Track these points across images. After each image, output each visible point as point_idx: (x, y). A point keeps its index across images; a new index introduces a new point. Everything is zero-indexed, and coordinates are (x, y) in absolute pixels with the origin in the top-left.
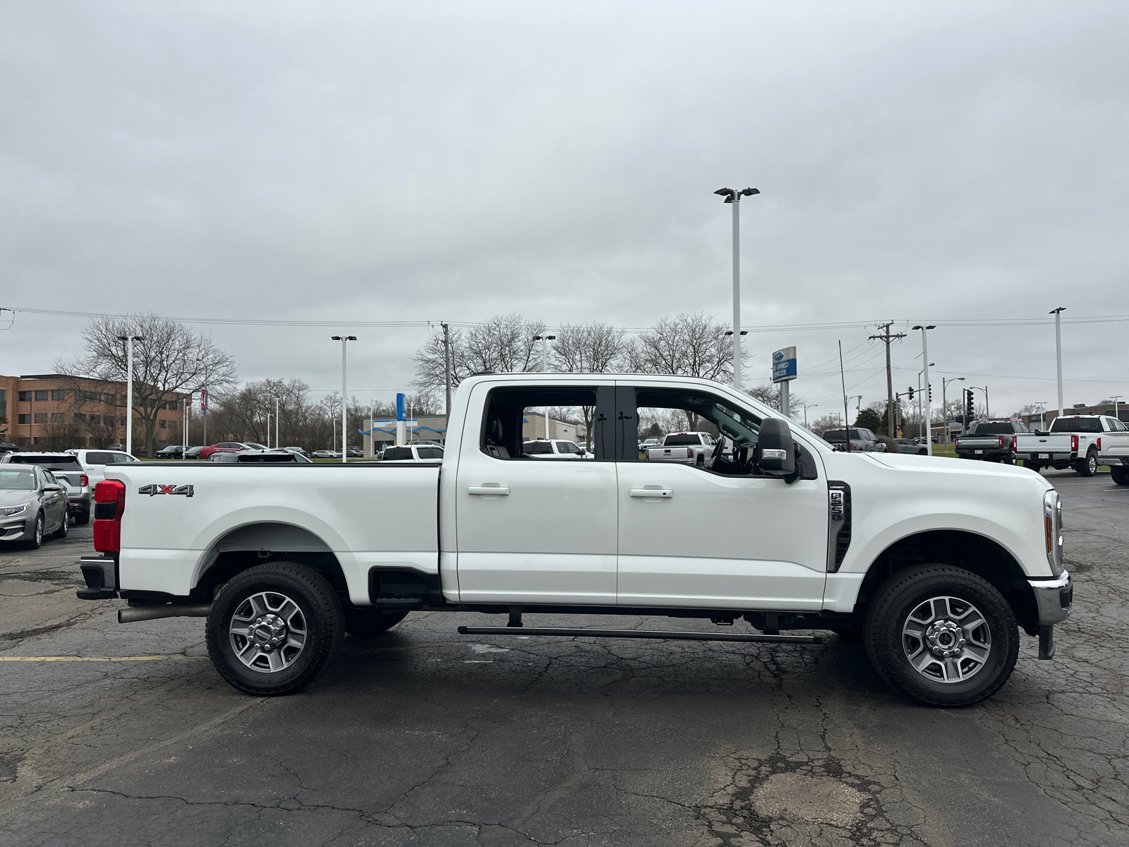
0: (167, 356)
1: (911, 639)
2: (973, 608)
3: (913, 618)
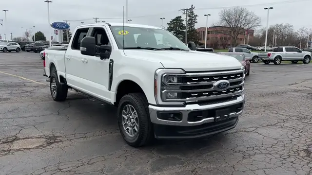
0: (241, 18)
1: (124, 118)
2: (135, 111)
3: (124, 111)
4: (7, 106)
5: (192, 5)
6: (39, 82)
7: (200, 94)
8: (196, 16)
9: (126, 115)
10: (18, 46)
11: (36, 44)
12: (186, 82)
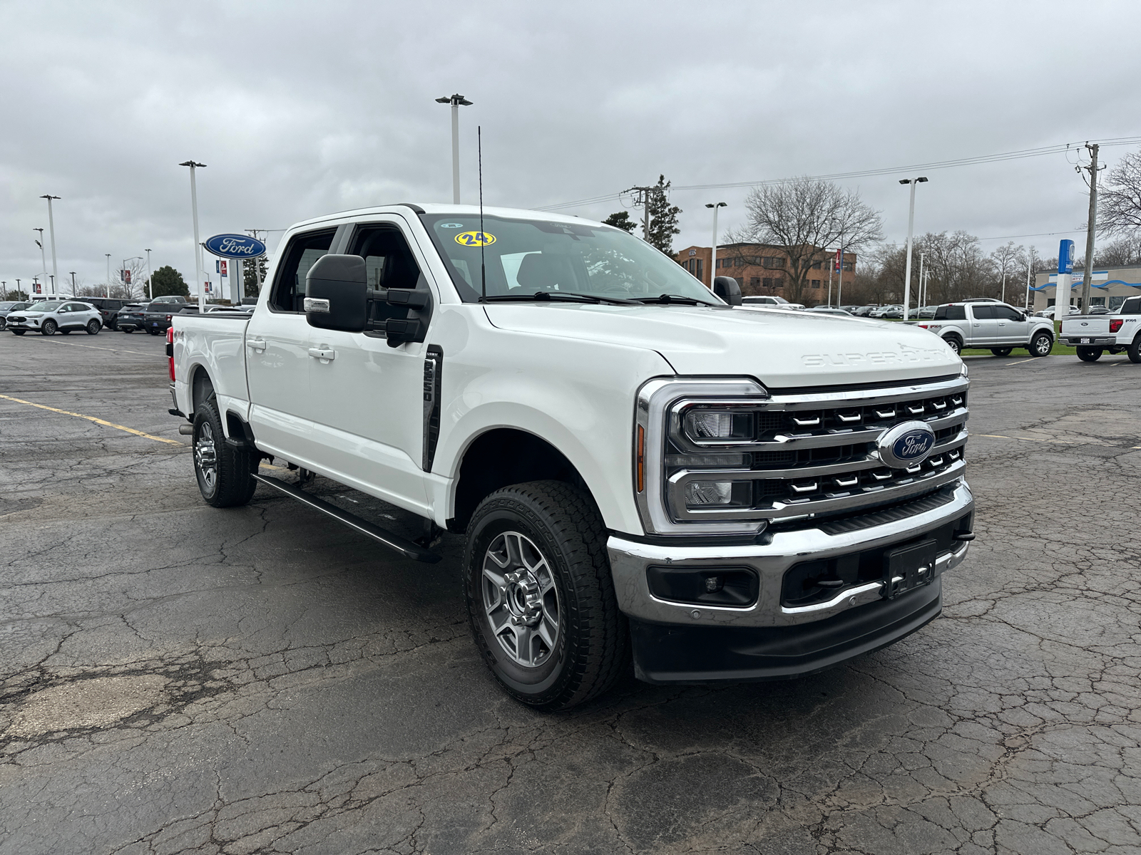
0: (818, 217)
1: (491, 584)
2: (544, 561)
3: (491, 554)
4: (29, 531)
5: (662, 178)
6: (158, 434)
7: (828, 485)
8: (676, 210)
9: (502, 575)
10: (94, 313)
11: (155, 307)
12: (770, 437)
